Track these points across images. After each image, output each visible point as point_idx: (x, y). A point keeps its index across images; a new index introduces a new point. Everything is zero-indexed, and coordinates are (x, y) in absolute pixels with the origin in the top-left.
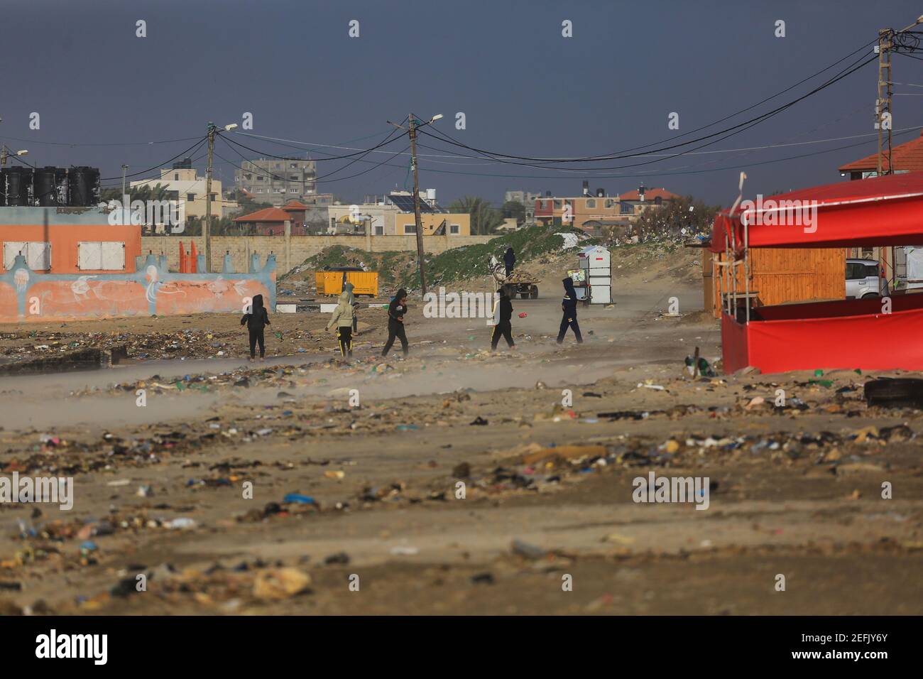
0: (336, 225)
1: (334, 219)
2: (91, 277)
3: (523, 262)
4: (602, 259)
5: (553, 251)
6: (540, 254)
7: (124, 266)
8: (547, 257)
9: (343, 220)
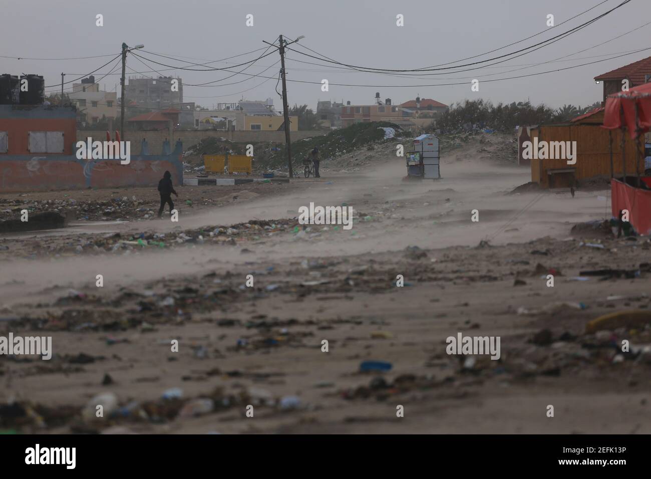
0: (199, 124)
1: (197, 121)
2: (41, 158)
3: (355, 149)
4: (432, 144)
5: (377, 141)
6: (367, 143)
7: (63, 151)
8: (373, 145)
9: (204, 121)
